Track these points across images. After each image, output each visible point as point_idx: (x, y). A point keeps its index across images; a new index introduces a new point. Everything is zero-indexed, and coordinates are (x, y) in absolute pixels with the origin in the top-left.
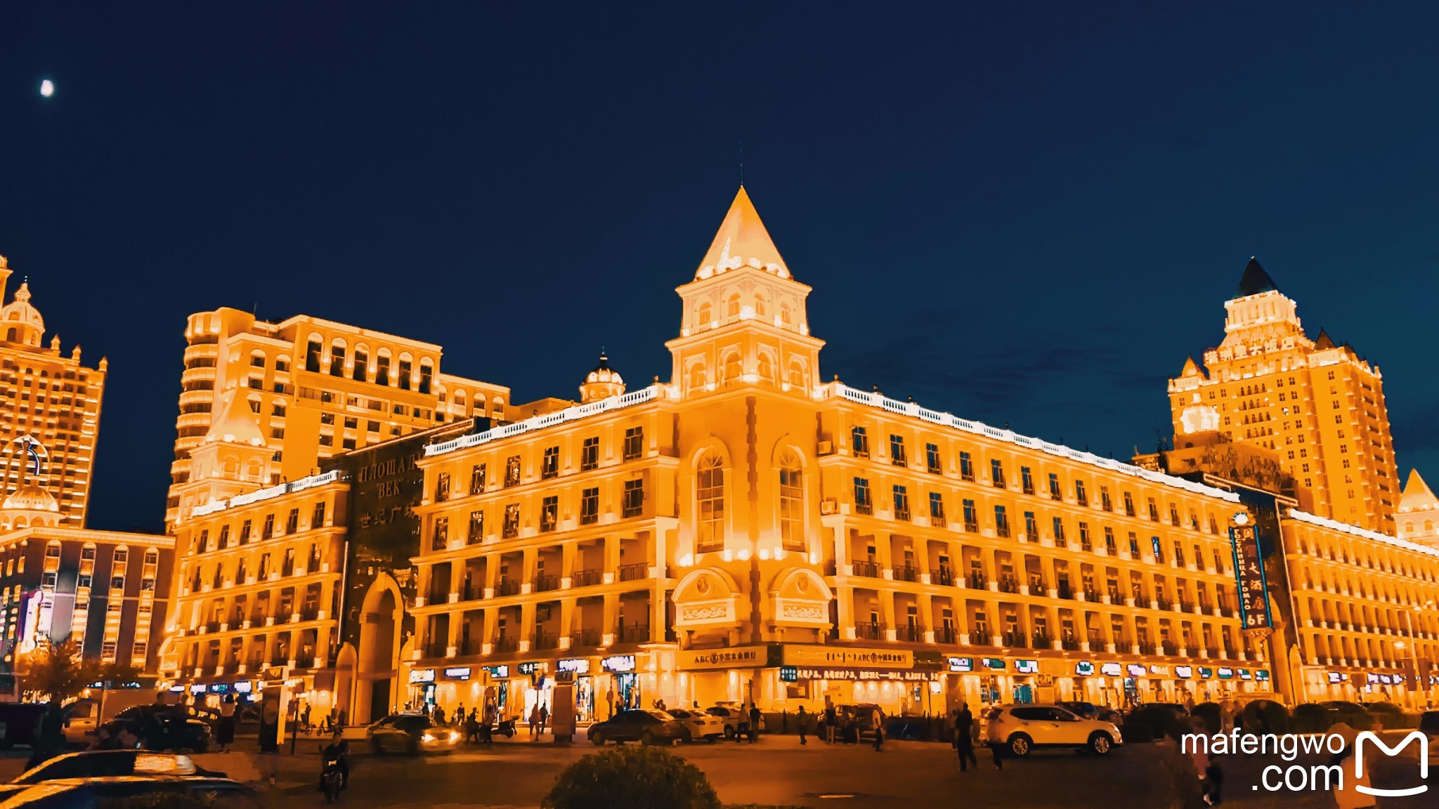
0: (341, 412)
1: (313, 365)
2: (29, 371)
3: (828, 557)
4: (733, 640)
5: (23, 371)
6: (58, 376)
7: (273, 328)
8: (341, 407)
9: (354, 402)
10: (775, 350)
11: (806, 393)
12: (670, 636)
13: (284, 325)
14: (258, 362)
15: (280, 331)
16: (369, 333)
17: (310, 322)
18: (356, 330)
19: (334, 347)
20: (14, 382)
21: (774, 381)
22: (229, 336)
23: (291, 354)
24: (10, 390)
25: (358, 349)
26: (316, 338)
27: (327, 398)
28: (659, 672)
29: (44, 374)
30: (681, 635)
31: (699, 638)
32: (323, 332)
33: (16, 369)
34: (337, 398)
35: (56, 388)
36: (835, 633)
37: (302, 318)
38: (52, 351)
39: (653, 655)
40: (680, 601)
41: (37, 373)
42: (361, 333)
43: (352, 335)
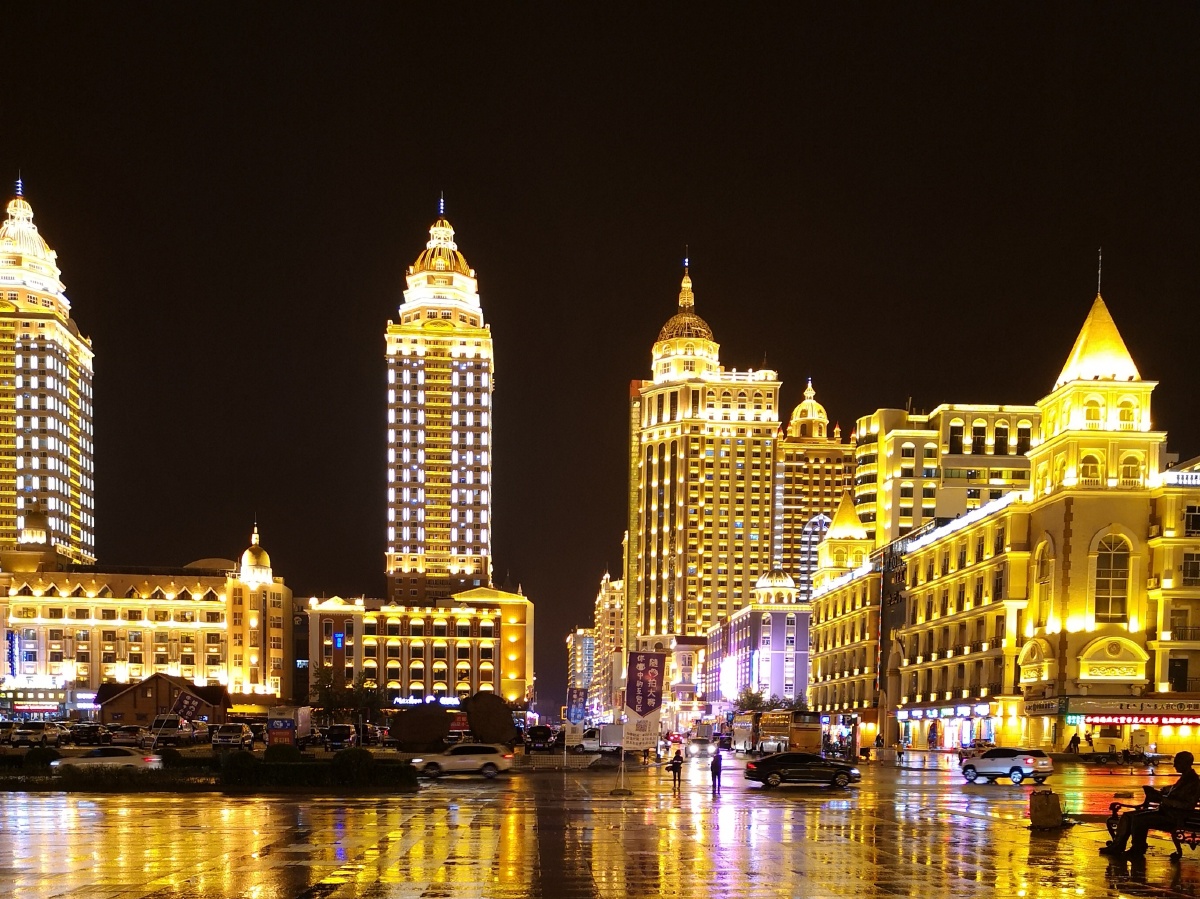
0: (985, 486)
1: (956, 447)
2: (817, 461)
3: (1151, 625)
4: (1048, 693)
5: (812, 461)
6: (839, 461)
7: (923, 418)
8: (985, 481)
9: (998, 475)
10: (1103, 452)
11: (1141, 484)
12: (1017, 691)
13: (933, 414)
14: (908, 453)
15: (930, 421)
16: (1008, 409)
17: (951, 409)
18: (995, 408)
19: (975, 428)
20: (806, 471)
21: (1100, 479)
22: (887, 433)
23: (936, 441)
24: (804, 478)
25: (999, 425)
26: (957, 422)
27: (973, 475)
28: (1005, 716)
29: (828, 461)
30: (1023, 690)
31: (1035, 692)
32: (963, 416)
33: (806, 460)
34: (982, 474)
35: (839, 472)
36: (1151, 686)
37: (944, 407)
38: (834, 439)
39: (1001, 704)
40: (1024, 664)
41: (822, 461)
42: (1001, 410)
43: (992, 413)
